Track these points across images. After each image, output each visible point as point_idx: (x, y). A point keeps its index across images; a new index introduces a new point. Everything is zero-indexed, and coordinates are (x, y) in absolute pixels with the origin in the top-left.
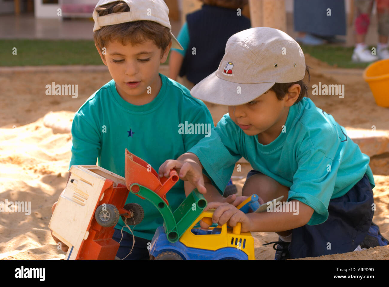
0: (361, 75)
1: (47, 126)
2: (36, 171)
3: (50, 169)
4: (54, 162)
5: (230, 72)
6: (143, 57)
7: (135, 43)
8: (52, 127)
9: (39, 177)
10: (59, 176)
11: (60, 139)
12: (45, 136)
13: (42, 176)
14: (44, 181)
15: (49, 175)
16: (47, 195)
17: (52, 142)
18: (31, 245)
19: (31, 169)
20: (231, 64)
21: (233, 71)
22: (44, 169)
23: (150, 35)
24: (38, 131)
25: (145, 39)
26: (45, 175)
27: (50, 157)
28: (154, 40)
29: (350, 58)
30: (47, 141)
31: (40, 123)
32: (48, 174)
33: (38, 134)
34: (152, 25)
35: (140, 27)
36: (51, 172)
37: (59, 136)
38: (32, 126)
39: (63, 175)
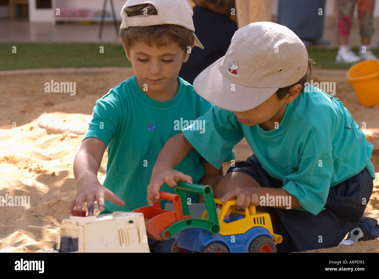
0: (344, 75)
1: (41, 127)
2: (30, 170)
3: (44, 168)
4: (48, 161)
5: (235, 72)
6: (167, 58)
7: (160, 45)
8: (46, 128)
9: (33, 176)
10: (54, 174)
11: (54, 139)
12: (39, 136)
13: (36, 175)
14: (39, 179)
15: (44, 174)
16: (41, 194)
17: (46, 142)
18: (27, 241)
19: (25, 168)
20: (236, 64)
21: (237, 71)
22: (39, 168)
23: (175, 38)
24: (32, 131)
25: (170, 42)
26: (40, 174)
27: (44, 156)
28: (178, 43)
29: (334, 59)
30: (41, 141)
31: (34, 123)
32: (42, 173)
33: (33, 134)
34: (177, 29)
35: (166, 31)
36: (45, 171)
37: (53, 136)
38: (27, 127)
39: (56, 174)
